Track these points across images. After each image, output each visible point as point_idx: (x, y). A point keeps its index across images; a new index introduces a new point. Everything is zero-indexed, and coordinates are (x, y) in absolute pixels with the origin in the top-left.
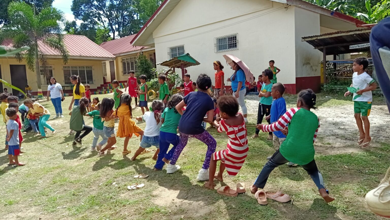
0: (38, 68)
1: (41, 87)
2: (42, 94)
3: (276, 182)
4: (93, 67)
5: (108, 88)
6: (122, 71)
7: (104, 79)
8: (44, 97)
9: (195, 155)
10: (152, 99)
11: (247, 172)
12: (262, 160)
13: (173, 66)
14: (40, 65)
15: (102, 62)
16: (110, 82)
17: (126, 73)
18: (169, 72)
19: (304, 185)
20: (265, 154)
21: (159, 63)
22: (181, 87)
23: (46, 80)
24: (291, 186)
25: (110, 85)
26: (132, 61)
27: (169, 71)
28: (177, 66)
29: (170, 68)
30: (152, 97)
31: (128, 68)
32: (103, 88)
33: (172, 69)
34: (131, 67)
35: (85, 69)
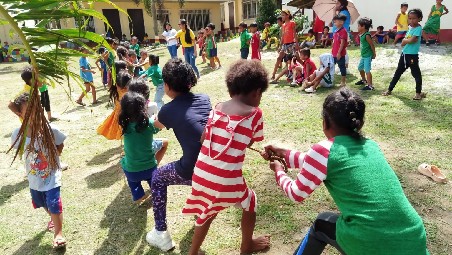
0: (155, 12)
1: (158, 34)
2: (159, 42)
3: (410, 147)
4: (210, 10)
5: (226, 35)
6: (242, 15)
7: (222, 25)
8: (161, 45)
9: (315, 111)
10: (273, 48)
11: (376, 134)
12: (399, 122)
13: (302, 6)
14: (157, 9)
15: (221, 4)
16: (228, 29)
17: (247, 17)
18: (296, 15)
19: (446, 153)
20: (405, 115)
21: (284, 3)
22: (309, 33)
23: (163, 26)
24: (429, 152)
25: (228, 32)
26: (254, 2)
27: (297, 12)
28: (308, 6)
29: (299, 9)
30: (274, 46)
31: (248, 11)
32: (221, 35)
33: (301, 10)
34: (253, 10)
35: (202, 13)
